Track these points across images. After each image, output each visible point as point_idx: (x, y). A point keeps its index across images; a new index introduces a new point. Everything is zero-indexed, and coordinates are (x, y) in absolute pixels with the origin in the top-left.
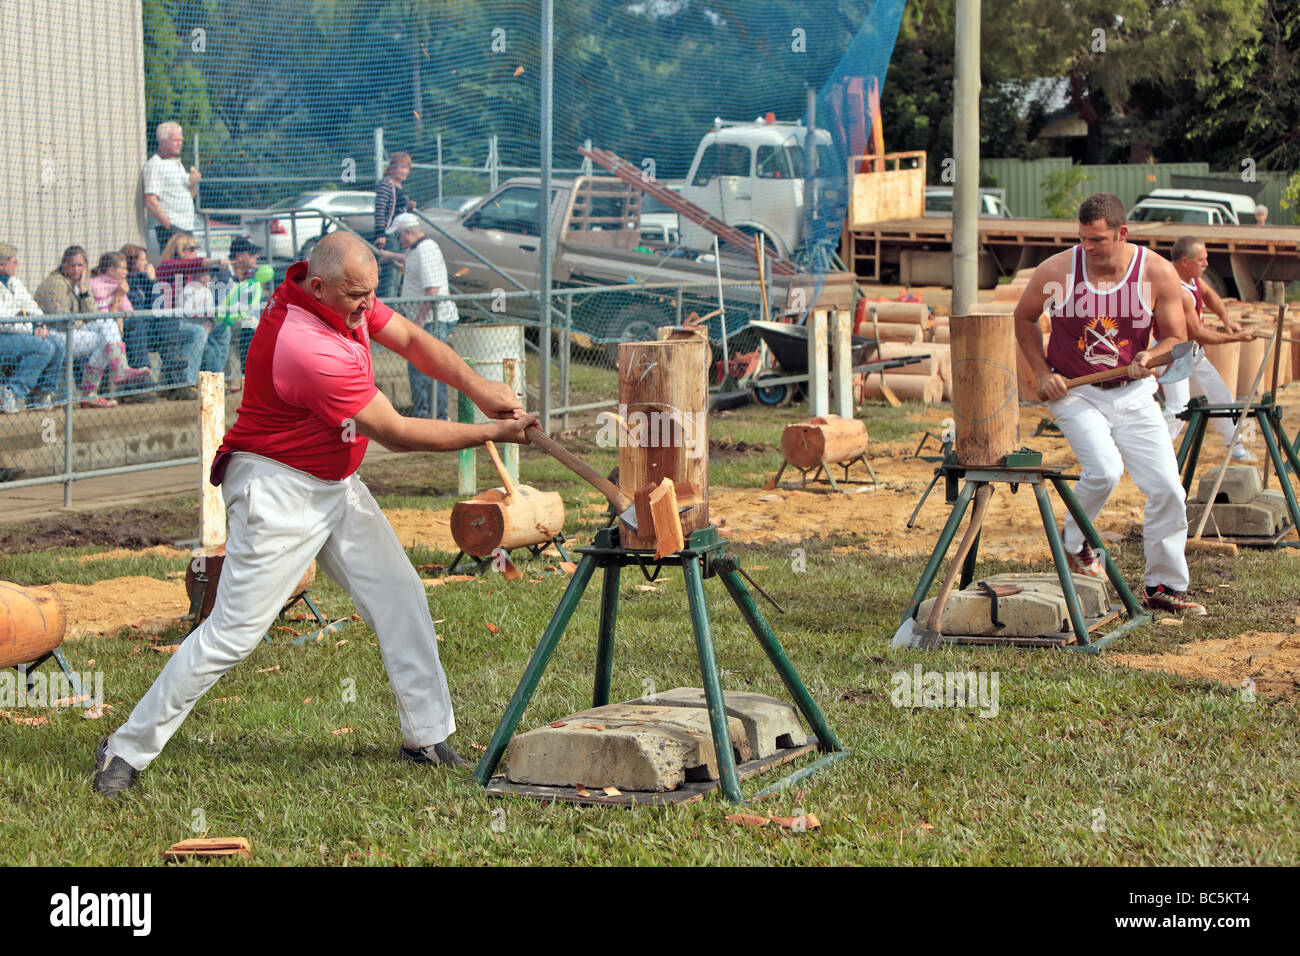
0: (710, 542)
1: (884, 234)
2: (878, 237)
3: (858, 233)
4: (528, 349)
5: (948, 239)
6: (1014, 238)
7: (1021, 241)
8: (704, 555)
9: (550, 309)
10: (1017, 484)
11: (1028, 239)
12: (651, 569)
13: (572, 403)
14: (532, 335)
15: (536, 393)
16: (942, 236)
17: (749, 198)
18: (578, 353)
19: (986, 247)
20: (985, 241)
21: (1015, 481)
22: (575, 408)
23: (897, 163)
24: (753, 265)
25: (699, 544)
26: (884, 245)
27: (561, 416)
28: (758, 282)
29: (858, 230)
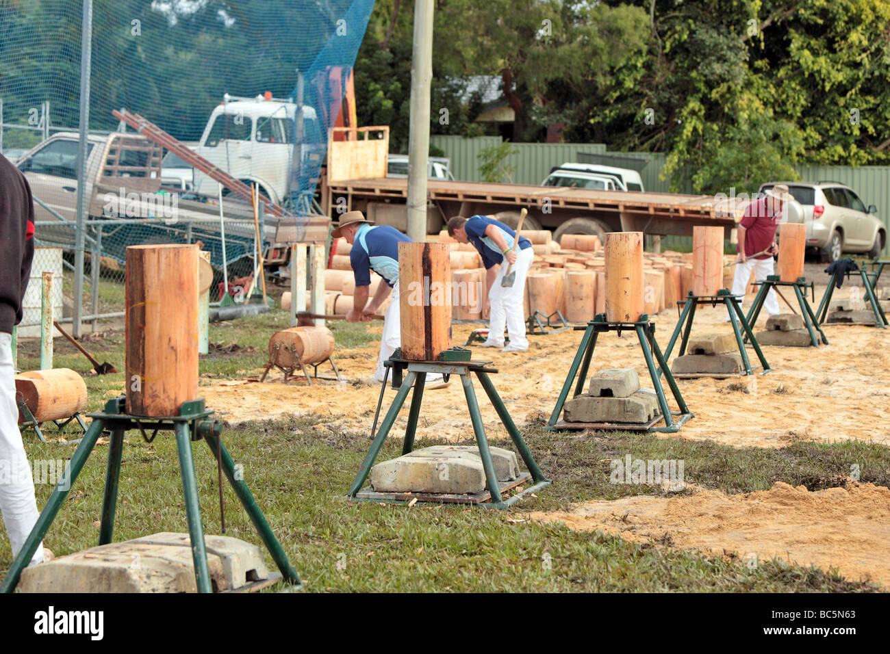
0: (199, 411)
1: (355, 189)
2: (350, 191)
3: (334, 188)
4: (65, 268)
5: (405, 194)
6: (456, 196)
7: (461, 198)
8: (193, 421)
9: (84, 236)
10: (449, 375)
11: (466, 196)
12: (149, 432)
13: (101, 312)
14: (69, 257)
15: (70, 303)
16: (400, 192)
17: (250, 158)
18: (106, 273)
19: (434, 202)
20: (433, 197)
21: (447, 372)
22: (102, 316)
23: (366, 135)
24: (251, 209)
25: (189, 413)
26: (354, 197)
27: (90, 322)
28: (253, 221)
29: (335, 185)
